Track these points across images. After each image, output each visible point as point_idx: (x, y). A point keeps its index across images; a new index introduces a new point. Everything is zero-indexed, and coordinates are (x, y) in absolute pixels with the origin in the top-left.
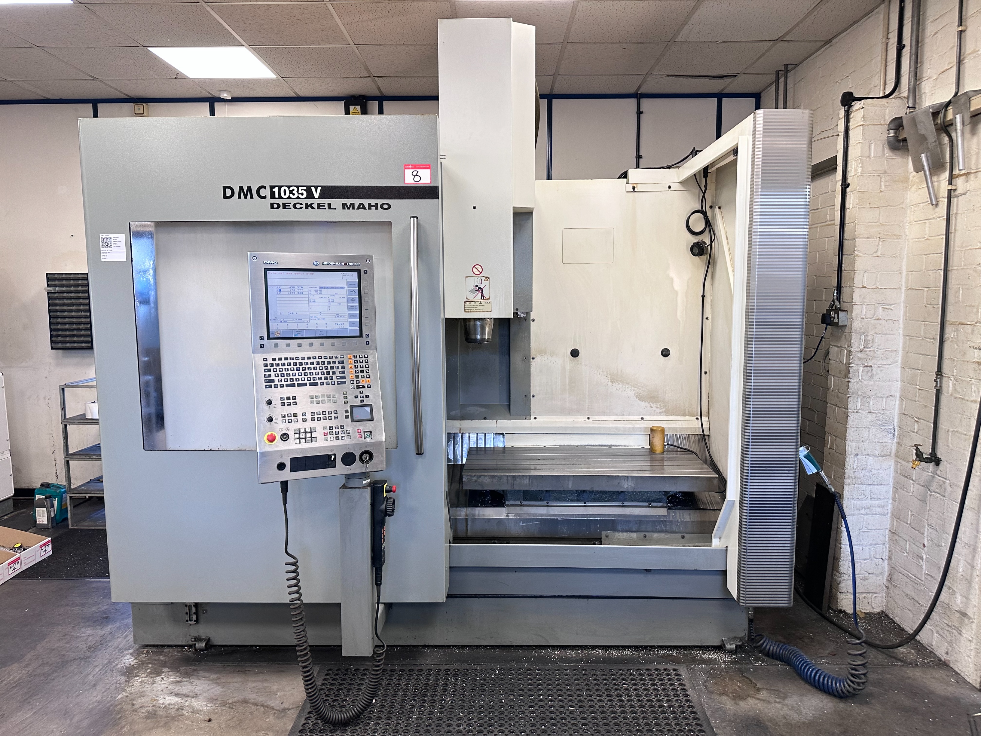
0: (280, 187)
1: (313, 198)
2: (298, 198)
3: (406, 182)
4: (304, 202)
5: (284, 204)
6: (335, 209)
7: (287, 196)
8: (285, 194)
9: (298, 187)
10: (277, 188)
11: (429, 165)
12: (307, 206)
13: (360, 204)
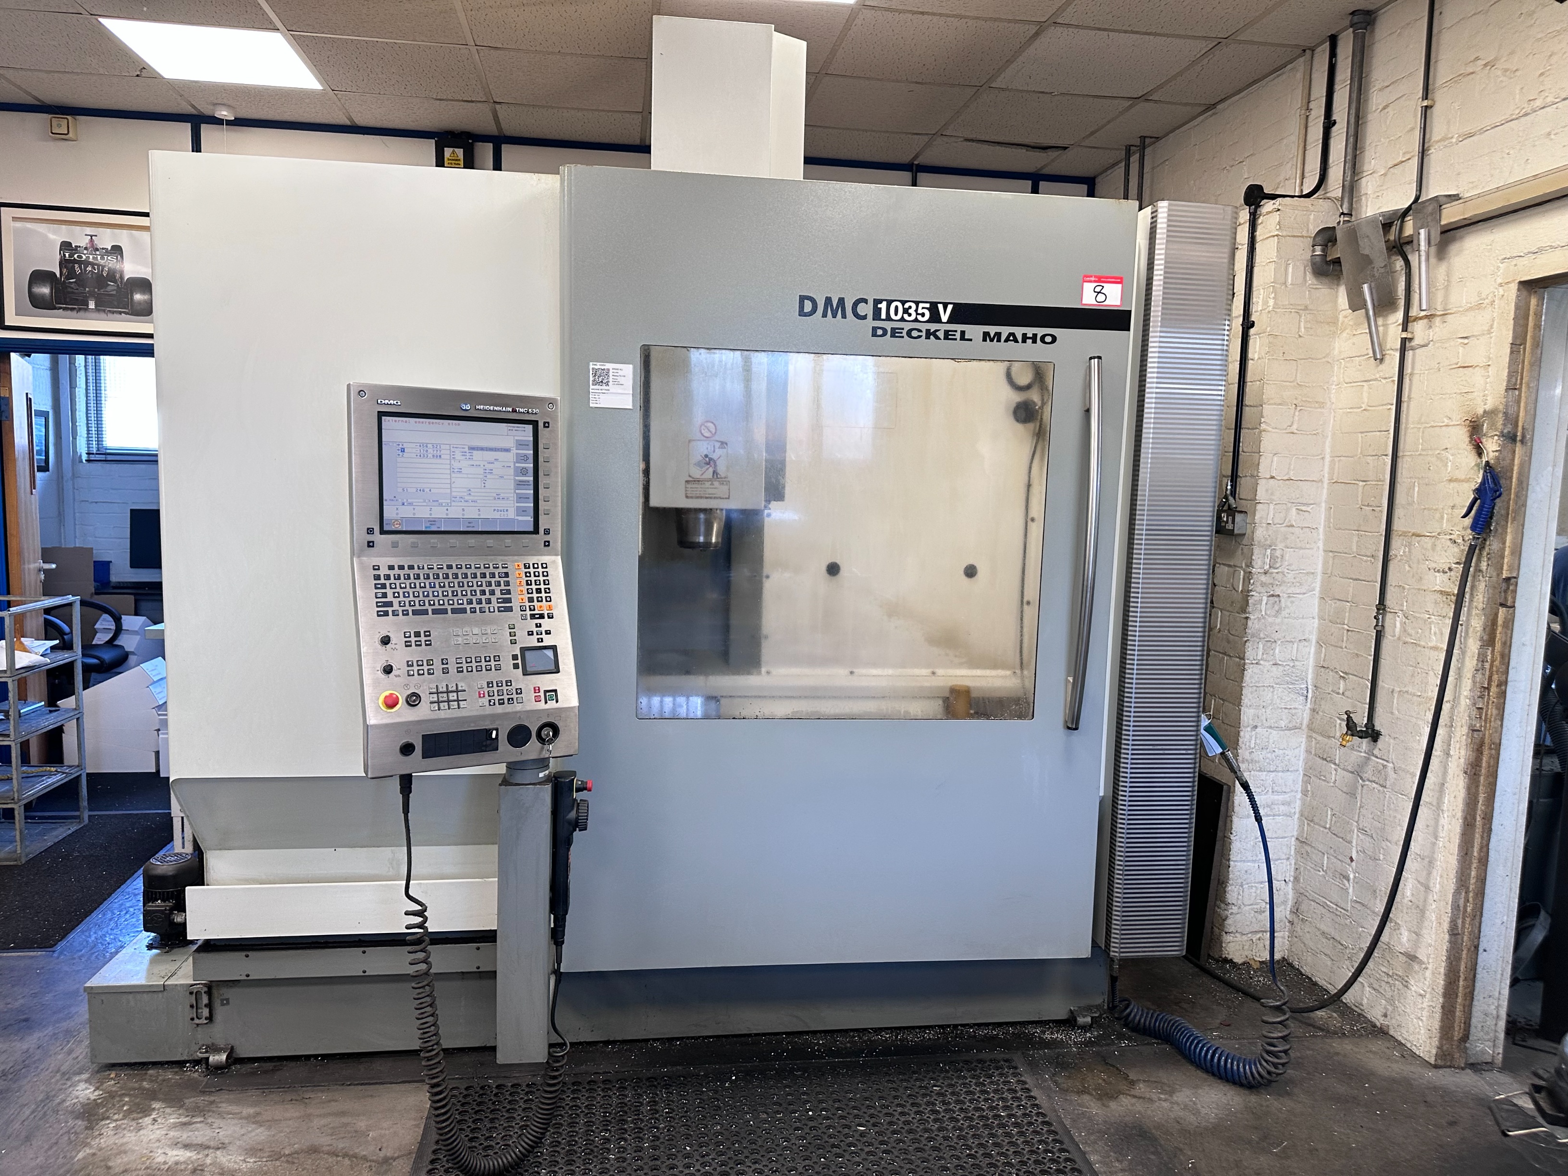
0: (890, 303)
1: (939, 321)
2: (916, 320)
3: (1084, 302)
4: (924, 327)
5: (893, 329)
6: (971, 340)
7: (899, 317)
8: (896, 314)
9: (917, 303)
10: (885, 303)
11: (1121, 278)
12: (929, 334)
13: (1010, 334)
